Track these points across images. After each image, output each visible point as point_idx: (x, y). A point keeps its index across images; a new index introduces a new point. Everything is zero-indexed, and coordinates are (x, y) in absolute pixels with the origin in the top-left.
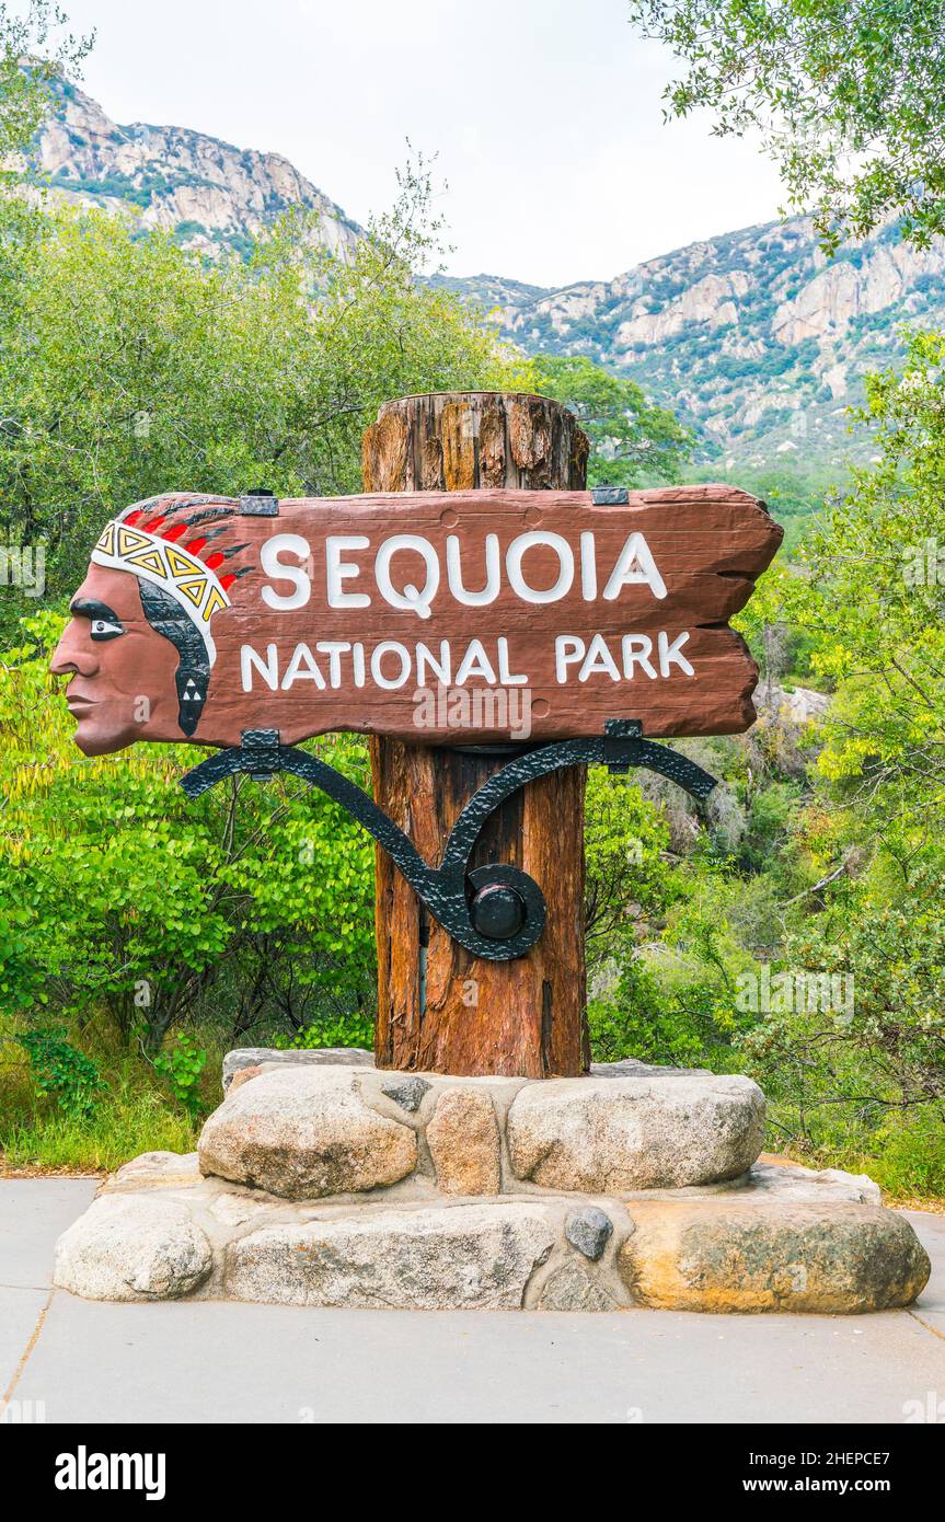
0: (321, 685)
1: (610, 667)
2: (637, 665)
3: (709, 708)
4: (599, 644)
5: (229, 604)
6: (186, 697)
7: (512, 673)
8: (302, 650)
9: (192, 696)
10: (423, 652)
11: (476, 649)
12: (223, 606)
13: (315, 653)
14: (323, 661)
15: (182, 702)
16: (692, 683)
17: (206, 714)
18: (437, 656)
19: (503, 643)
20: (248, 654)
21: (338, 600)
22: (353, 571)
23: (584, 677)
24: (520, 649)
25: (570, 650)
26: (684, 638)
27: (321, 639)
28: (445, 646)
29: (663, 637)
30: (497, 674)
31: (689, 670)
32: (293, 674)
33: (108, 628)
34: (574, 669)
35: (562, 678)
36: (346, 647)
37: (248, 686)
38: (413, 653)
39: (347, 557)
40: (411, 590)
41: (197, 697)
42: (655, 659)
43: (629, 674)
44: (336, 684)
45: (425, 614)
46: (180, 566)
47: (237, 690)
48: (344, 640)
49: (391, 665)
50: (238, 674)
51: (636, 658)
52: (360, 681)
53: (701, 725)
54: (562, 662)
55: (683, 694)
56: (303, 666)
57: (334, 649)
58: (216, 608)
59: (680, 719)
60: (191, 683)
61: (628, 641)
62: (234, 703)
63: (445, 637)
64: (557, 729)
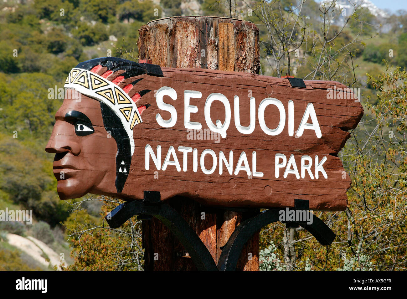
0: (179, 169)
1: (296, 172)
2: (306, 172)
3: (334, 197)
4: (292, 159)
5: (142, 122)
6: (120, 170)
7: (258, 171)
8: (172, 151)
9: (123, 170)
10: (222, 155)
11: (243, 157)
12: (139, 122)
13: (177, 152)
14: (180, 156)
15: (118, 173)
16: (327, 183)
17: (128, 180)
18: (227, 157)
19: (254, 155)
20: (149, 150)
21: (188, 125)
22: (195, 110)
23: (285, 176)
24: (261, 158)
25: (281, 161)
26: (325, 159)
27: (180, 145)
28: (231, 154)
29: (317, 158)
30: (251, 170)
31: (326, 176)
32: (167, 163)
33: (86, 129)
34: (282, 171)
35: (277, 175)
36: (190, 150)
37: (147, 167)
38: (218, 156)
39: (193, 102)
40: (219, 123)
41: (125, 171)
42: (313, 169)
43: (303, 176)
44: (185, 169)
45: (224, 136)
46: (121, 99)
47: (143, 169)
48: (189, 146)
49: (209, 162)
50: (144, 160)
51: (306, 168)
52: (195, 170)
53: (329, 205)
54: (277, 167)
55: (323, 188)
56: (172, 159)
57: (185, 151)
58: (136, 123)
59: (322, 202)
60: (123, 163)
61: (304, 159)
62: (140, 176)
63: (231, 149)
64: (274, 202)
